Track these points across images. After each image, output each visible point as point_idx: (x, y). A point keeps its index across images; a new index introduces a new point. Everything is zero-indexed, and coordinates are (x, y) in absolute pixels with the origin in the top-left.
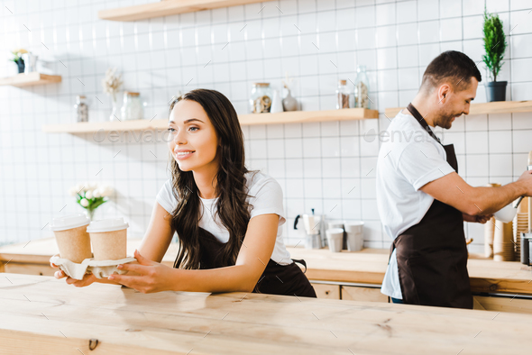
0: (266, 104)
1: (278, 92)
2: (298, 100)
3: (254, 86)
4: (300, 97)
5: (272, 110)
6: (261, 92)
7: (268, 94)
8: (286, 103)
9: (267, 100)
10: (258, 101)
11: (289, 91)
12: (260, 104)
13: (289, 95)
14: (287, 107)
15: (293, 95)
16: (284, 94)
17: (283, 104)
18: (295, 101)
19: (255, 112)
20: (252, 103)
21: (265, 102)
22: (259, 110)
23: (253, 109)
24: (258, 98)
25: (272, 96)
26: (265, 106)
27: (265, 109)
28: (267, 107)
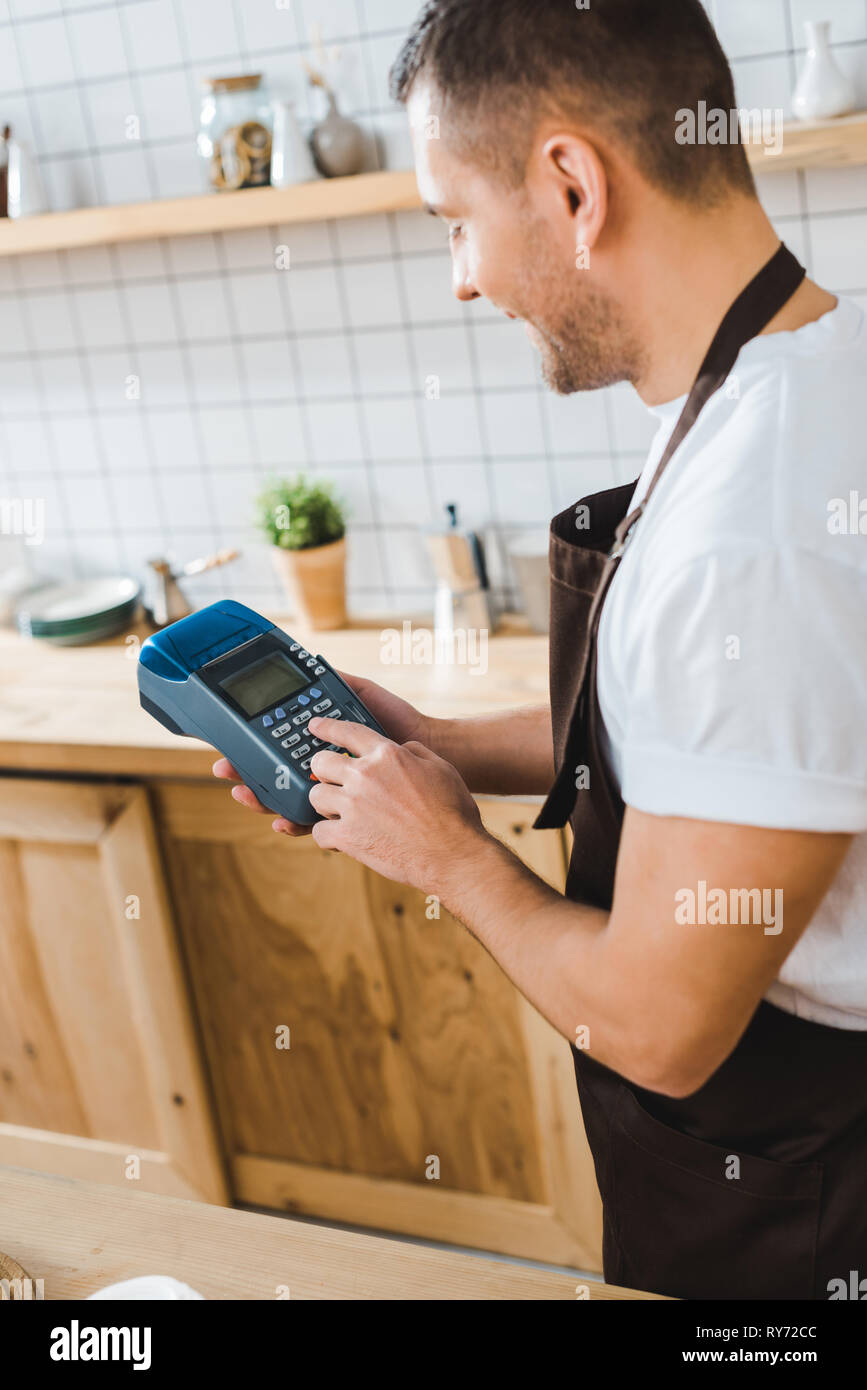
0: (257, 153)
1: (290, 106)
2: (367, 123)
3: (207, 88)
4: (375, 112)
5: (277, 174)
6: (239, 109)
7: (262, 114)
8: (325, 142)
9: (257, 138)
10: (229, 143)
11: (332, 99)
12: (237, 152)
13: (334, 113)
14: (332, 158)
15: (346, 108)
16: (316, 109)
17: (313, 146)
18: (355, 131)
19: (220, 182)
20: (206, 148)
21: (252, 145)
22: (234, 180)
23: (214, 172)
24: (228, 130)
25: (272, 117)
26: (252, 160)
27: (252, 172)
28: (259, 166)
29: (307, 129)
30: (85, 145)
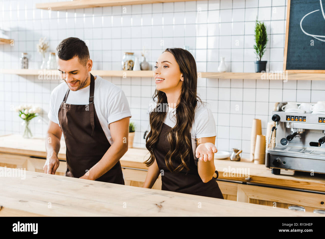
0: (131, 65)
1: (138, 58)
2: (150, 63)
3: (125, 54)
5: (134, 69)
6: (129, 58)
7: (133, 59)
8: (143, 65)
9: (131, 63)
10: (127, 63)
11: (145, 59)
12: (128, 65)
13: (145, 61)
14: (143, 67)
15: (147, 60)
16: (142, 60)
17: (141, 66)
18: (148, 64)
19: (124, 69)
20: (123, 63)
21: (130, 64)
22: (126, 68)
23: (123, 67)
24: (127, 61)
25: (135, 60)
26: (130, 66)
27: (130, 68)
28: (131, 67)
29: (140, 63)
30: (101, 61)
